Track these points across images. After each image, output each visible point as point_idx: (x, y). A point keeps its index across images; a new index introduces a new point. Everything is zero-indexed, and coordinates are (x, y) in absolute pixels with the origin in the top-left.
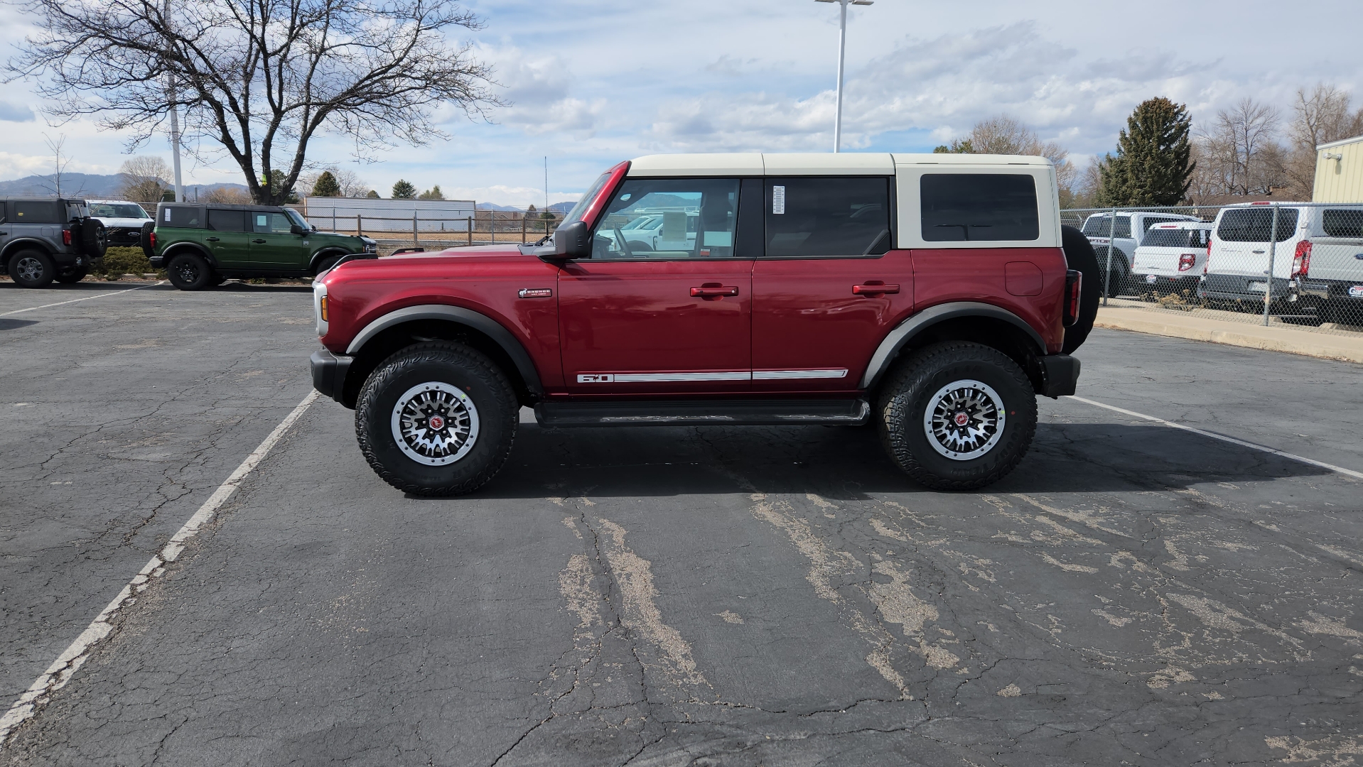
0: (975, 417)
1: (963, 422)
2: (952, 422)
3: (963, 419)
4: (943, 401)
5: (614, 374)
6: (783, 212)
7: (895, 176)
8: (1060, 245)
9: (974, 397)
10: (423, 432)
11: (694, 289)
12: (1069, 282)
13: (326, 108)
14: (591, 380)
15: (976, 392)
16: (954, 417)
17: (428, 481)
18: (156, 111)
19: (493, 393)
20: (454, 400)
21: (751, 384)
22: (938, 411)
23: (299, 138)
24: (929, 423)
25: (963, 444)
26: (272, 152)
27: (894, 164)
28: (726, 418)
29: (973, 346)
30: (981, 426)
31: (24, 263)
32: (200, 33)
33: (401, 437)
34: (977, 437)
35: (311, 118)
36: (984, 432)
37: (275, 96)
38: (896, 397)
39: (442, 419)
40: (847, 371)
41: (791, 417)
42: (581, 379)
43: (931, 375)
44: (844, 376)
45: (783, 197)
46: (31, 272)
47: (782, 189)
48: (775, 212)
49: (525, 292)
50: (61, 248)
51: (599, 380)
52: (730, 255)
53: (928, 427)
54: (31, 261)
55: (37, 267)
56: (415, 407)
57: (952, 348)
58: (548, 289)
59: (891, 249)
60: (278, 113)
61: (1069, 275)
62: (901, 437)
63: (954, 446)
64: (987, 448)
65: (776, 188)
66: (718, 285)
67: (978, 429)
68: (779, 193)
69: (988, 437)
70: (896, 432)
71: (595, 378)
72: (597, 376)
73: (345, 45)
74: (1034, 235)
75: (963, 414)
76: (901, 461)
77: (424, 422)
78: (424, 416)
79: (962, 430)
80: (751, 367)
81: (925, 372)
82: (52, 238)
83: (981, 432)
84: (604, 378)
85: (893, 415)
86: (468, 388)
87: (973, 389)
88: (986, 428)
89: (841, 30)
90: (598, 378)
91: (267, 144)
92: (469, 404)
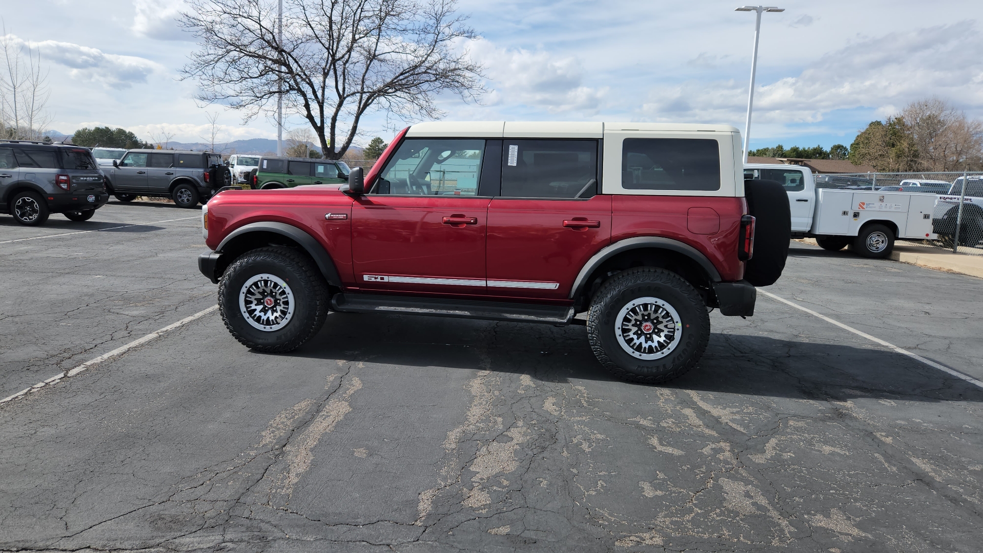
0: (658, 326)
1: (648, 330)
2: (640, 329)
3: (648, 327)
4: (630, 312)
5: (388, 276)
6: (515, 165)
7: (603, 139)
8: (743, 194)
9: (656, 311)
10: (260, 307)
11: (445, 218)
12: (744, 225)
13: (373, 95)
14: (373, 280)
15: (658, 307)
16: (641, 326)
17: (260, 341)
18: (262, 97)
19: (303, 284)
20: (279, 287)
21: (487, 289)
22: (626, 319)
23: (355, 115)
24: (619, 328)
25: (647, 347)
26: (337, 124)
27: (603, 130)
28: (467, 313)
29: (656, 271)
30: (662, 334)
31: (182, 192)
32: (295, 47)
33: (245, 310)
34: (658, 342)
35: (363, 102)
36: (665, 339)
37: (340, 88)
38: (593, 307)
39: (273, 300)
40: (558, 284)
41: (515, 316)
42: (366, 278)
43: (619, 291)
44: (557, 288)
45: (516, 154)
46: (185, 198)
47: (516, 147)
48: (509, 164)
49: (329, 215)
50: (203, 184)
51: (379, 280)
52: (473, 194)
53: (618, 332)
54: (185, 191)
55: (189, 195)
56: (254, 290)
57: (638, 272)
58: (344, 214)
59: (597, 194)
60: (342, 99)
61: (743, 220)
62: (596, 337)
63: (639, 348)
64: (666, 352)
65: (511, 147)
66: (462, 216)
67: (660, 337)
68: (513, 150)
69: (668, 344)
70: (592, 334)
71: (376, 278)
72: (377, 276)
73: (389, 53)
74: (717, 187)
75: (649, 324)
76: (597, 356)
77: (262, 301)
78: (261, 297)
79: (648, 336)
80: (487, 277)
81: (615, 289)
82: (198, 177)
83: (662, 339)
84: (382, 279)
85: (590, 320)
86: (287, 280)
87: (656, 305)
88: (666, 336)
89: (756, 32)
90: (377, 278)
91: (334, 119)
92: (288, 290)
